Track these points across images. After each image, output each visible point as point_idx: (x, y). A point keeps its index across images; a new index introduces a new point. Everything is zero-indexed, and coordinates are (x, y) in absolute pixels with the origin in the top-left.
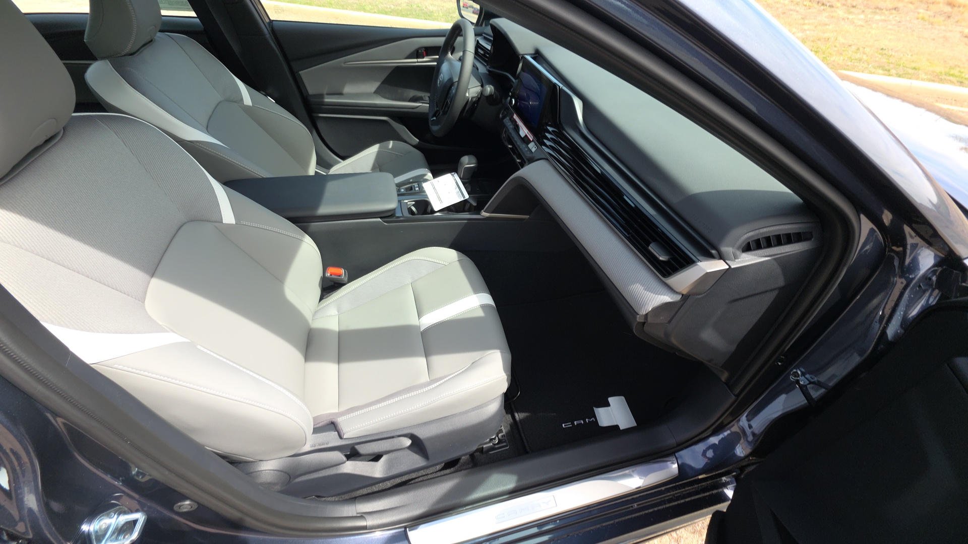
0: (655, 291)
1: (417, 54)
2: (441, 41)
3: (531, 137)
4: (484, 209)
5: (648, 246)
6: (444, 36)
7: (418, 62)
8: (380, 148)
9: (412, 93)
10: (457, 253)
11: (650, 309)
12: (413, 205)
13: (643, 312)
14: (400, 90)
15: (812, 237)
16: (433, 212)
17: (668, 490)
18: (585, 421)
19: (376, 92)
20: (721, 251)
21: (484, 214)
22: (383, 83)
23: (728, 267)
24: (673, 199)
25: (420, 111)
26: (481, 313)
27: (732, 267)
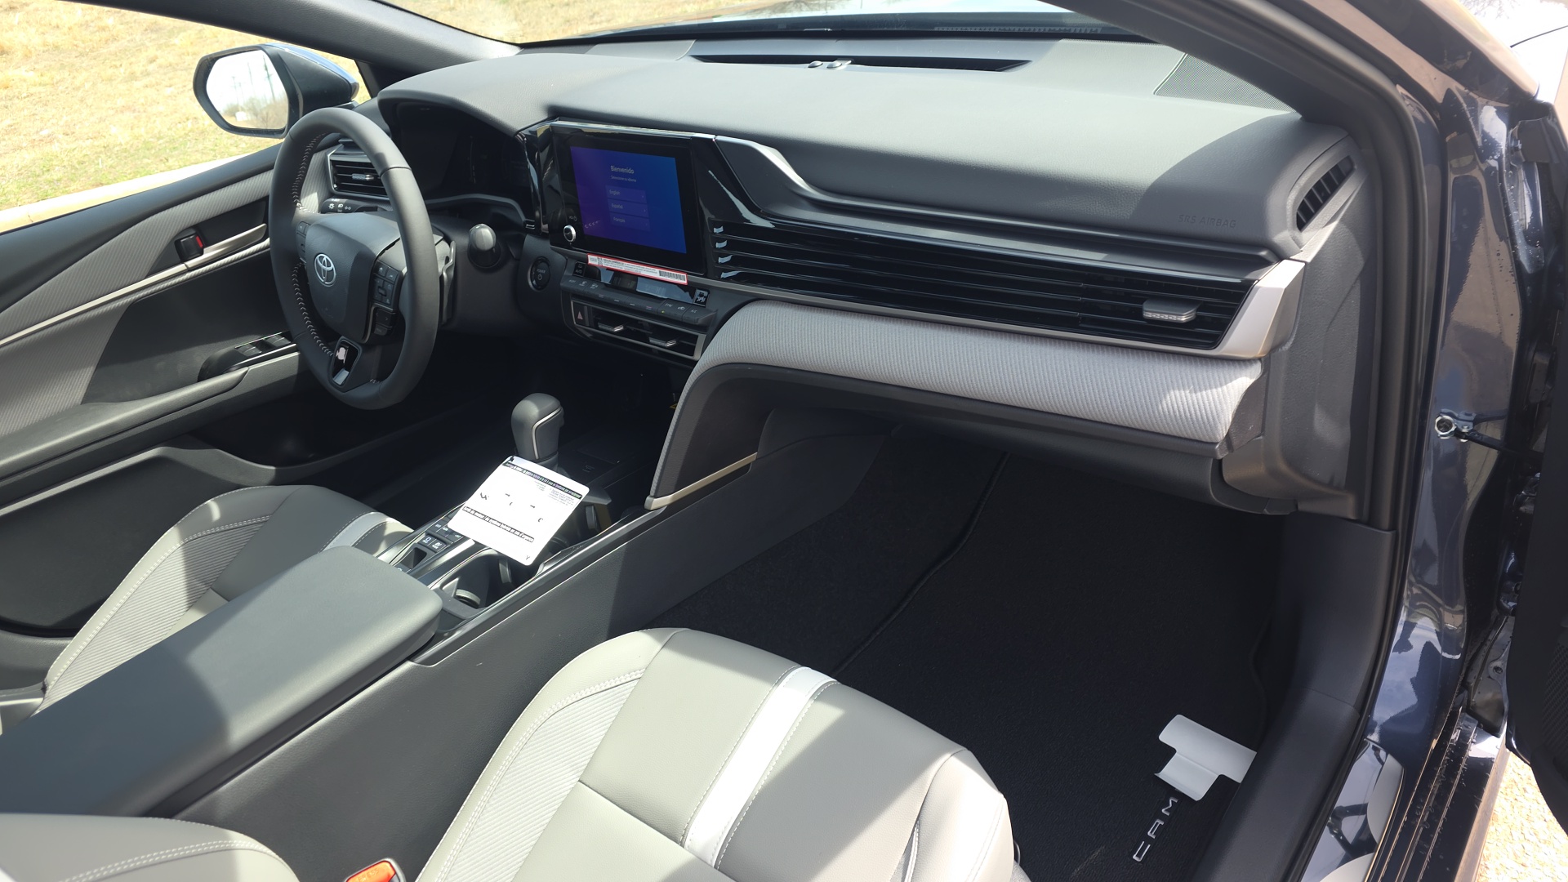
0: (1215, 382)
1: (180, 250)
2: (264, 183)
3: (679, 277)
4: (652, 492)
5: (1141, 317)
6: (269, 168)
7: (189, 270)
8: (183, 535)
9: (200, 355)
10: (649, 633)
11: (1231, 420)
12: (459, 586)
13: (1222, 433)
14: (160, 363)
15: (1352, 164)
16: (521, 573)
17: (1412, 816)
18: (1162, 817)
19: (89, 398)
20: (1275, 244)
21: (658, 503)
22: (102, 364)
23: (1304, 264)
24: (1123, 213)
25: (253, 387)
26: (830, 714)
27: (1309, 260)
